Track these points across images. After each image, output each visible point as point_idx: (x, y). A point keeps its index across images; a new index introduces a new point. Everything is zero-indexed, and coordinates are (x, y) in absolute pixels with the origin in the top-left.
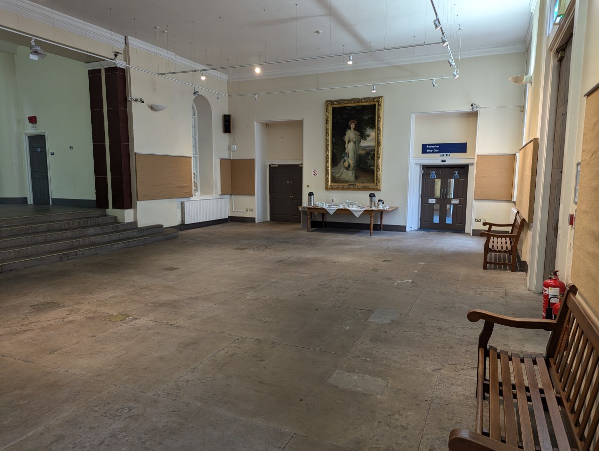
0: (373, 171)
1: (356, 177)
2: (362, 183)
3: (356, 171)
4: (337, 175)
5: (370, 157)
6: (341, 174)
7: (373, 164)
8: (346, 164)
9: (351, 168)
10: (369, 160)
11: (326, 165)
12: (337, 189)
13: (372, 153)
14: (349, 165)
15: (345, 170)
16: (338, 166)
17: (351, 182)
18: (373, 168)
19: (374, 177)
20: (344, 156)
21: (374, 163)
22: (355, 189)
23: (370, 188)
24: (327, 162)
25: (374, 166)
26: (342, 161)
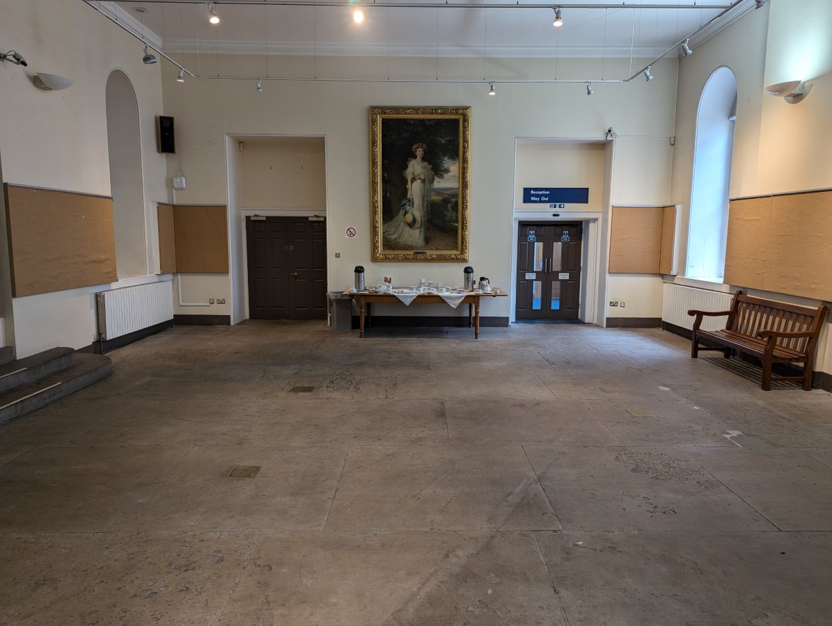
0: (455, 231)
1: (427, 240)
2: (437, 249)
3: (427, 230)
4: (393, 237)
5: (449, 206)
6: (401, 235)
7: (455, 219)
8: (409, 218)
9: (418, 225)
10: (449, 211)
11: (373, 218)
12: (395, 259)
13: (454, 200)
14: (414, 220)
15: (408, 228)
16: (395, 220)
17: (418, 248)
18: (456, 225)
19: (457, 239)
20: (405, 204)
21: (457, 217)
22: (426, 260)
23: (453, 259)
24: (374, 213)
25: (457, 221)
26: (402, 212)
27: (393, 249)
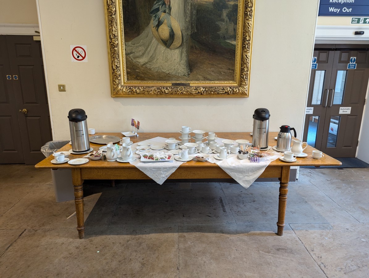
0: (232, 52)
1: (191, 66)
2: (206, 79)
3: (191, 50)
4: (142, 61)
5: (225, 13)
6: (152, 58)
7: (232, 33)
8: (164, 32)
9: (177, 42)
10: (223, 20)
11: (110, 31)
12: (145, 94)
13: (232, 3)
14: (172, 35)
15: (162, 48)
16: (143, 35)
17: (178, 78)
18: (234, 43)
19: (233, 65)
21: (235, 30)
22: (190, 95)
23: (227, 93)
24: (111, 22)
25: (234, 37)
26: (153, 23)
27: (142, 79)
